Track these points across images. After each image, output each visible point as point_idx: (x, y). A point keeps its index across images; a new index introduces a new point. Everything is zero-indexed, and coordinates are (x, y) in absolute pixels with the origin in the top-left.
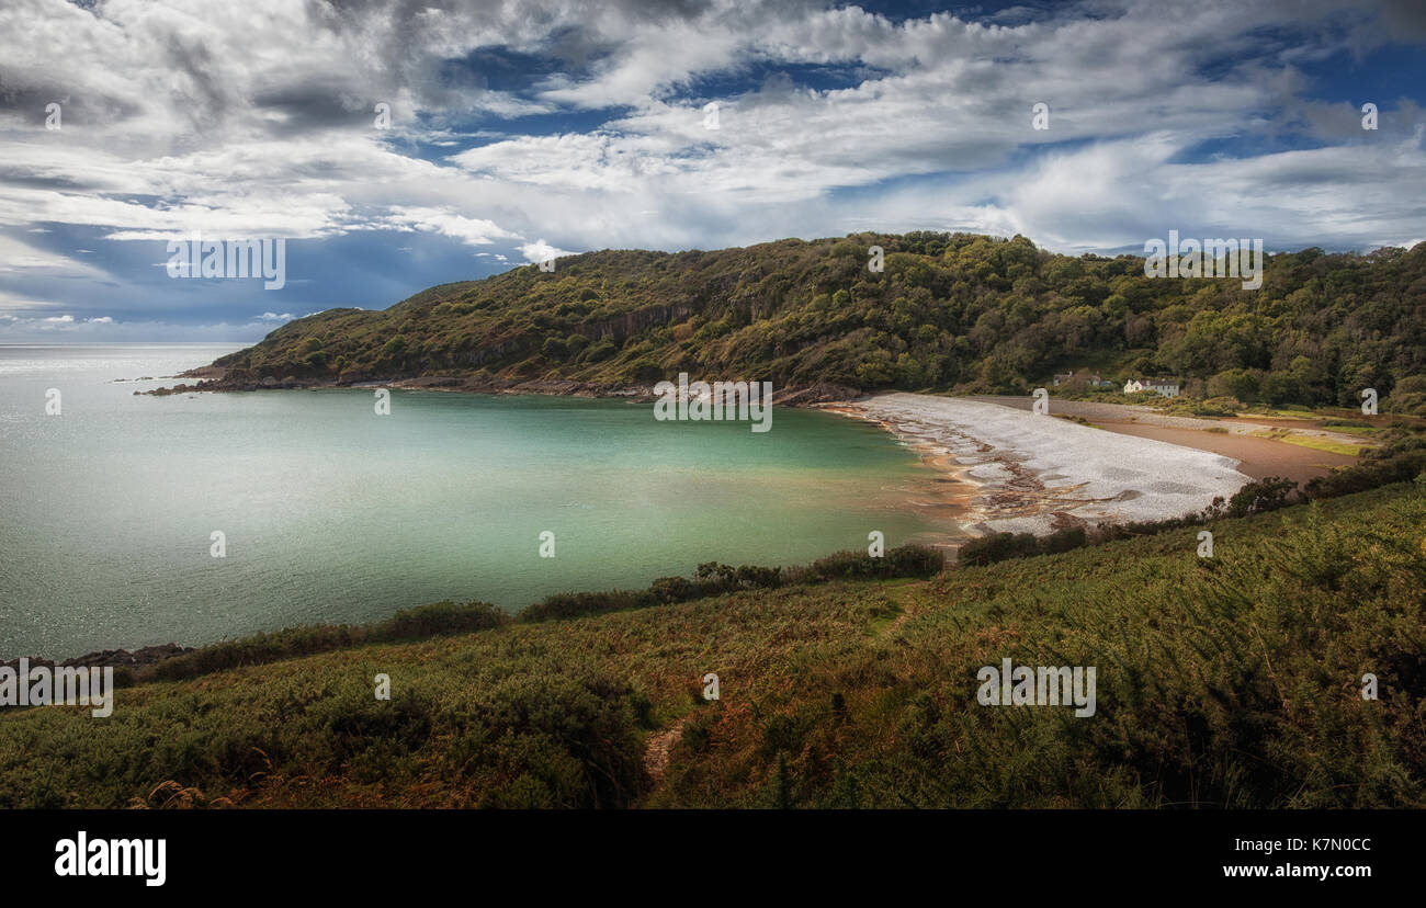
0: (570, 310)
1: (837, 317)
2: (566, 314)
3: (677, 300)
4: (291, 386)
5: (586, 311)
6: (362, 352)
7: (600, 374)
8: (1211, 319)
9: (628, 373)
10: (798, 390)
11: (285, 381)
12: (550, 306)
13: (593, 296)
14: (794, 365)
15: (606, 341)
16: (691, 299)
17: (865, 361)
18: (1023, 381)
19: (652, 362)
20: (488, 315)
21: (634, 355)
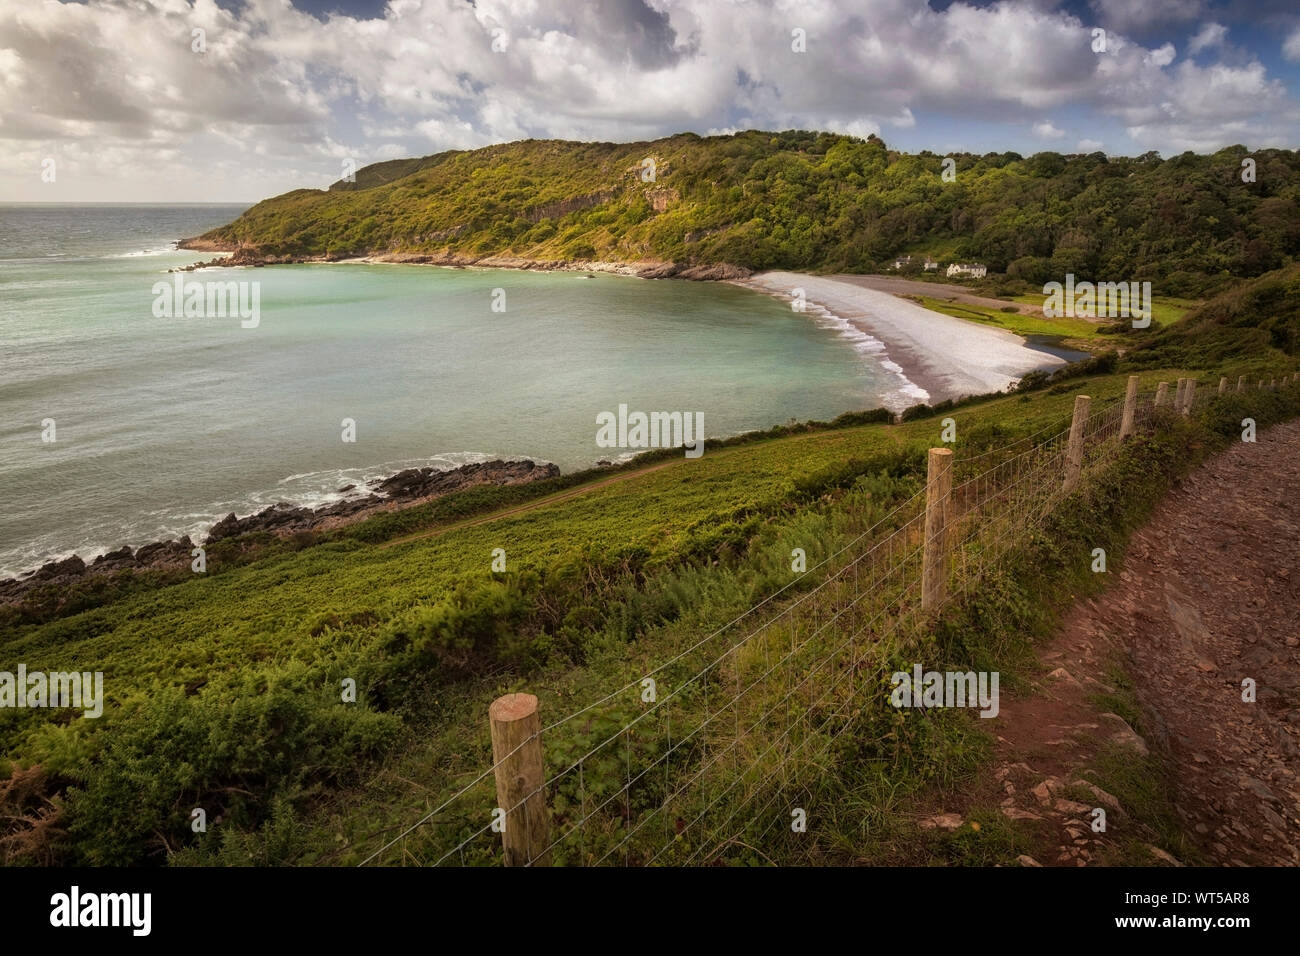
0: (512, 197)
1: (733, 210)
2: (509, 200)
3: (600, 189)
4: (289, 262)
5: (524, 198)
6: (342, 232)
7: (544, 253)
8: (1015, 216)
9: (569, 252)
10: (706, 269)
11: (283, 258)
12: (493, 193)
13: (529, 184)
14: (702, 249)
15: (544, 225)
16: (612, 190)
17: (757, 247)
18: (873, 263)
19: (586, 243)
20: (442, 199)
21: (571, 237)
